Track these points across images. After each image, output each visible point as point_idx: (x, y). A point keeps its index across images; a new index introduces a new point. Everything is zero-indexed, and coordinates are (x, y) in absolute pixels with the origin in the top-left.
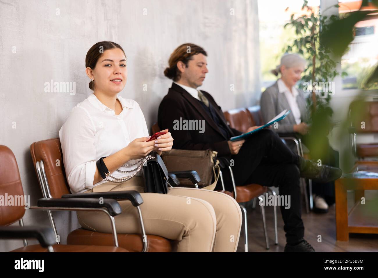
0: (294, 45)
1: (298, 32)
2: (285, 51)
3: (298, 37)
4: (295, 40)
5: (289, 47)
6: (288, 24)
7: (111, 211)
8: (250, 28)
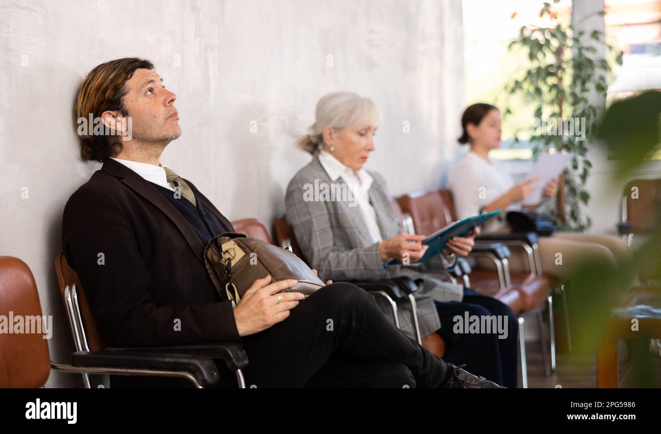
0: (525, 79)
1: (532, 56)
2: (510, 90)
3: (533, 65)
4: (527, 70)
5: (517, 83)
6: (514, 42)
7: (200, 378)
8: (449, 48)
